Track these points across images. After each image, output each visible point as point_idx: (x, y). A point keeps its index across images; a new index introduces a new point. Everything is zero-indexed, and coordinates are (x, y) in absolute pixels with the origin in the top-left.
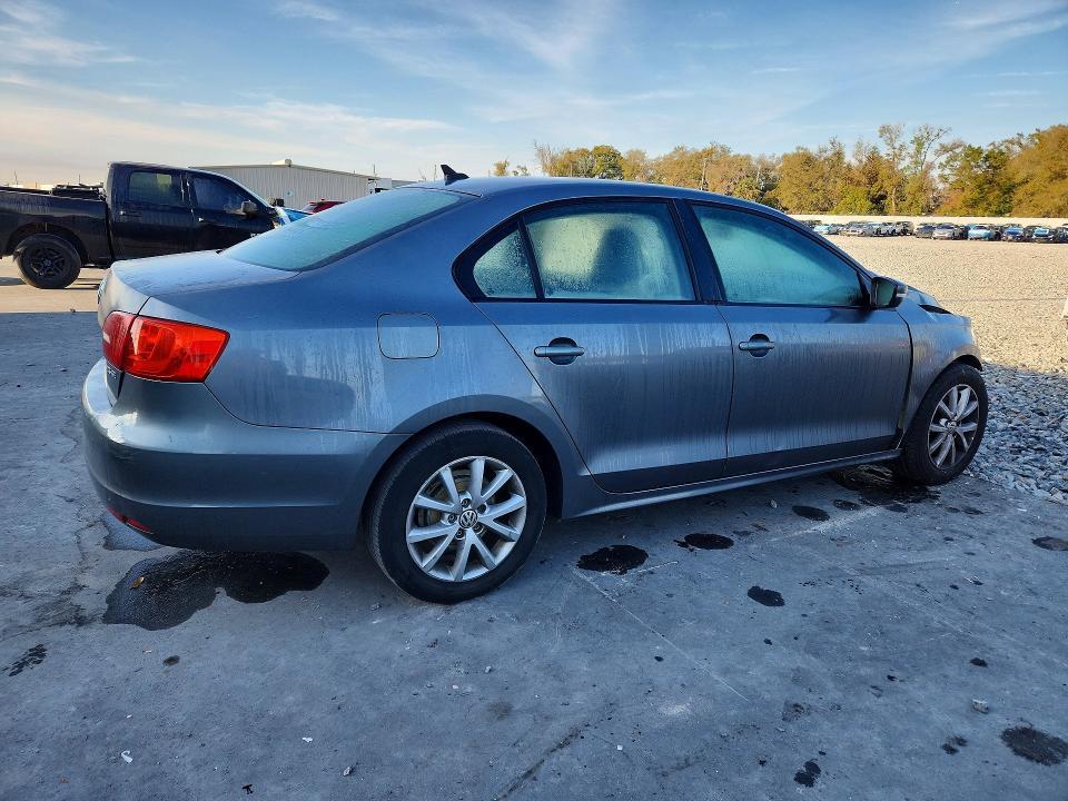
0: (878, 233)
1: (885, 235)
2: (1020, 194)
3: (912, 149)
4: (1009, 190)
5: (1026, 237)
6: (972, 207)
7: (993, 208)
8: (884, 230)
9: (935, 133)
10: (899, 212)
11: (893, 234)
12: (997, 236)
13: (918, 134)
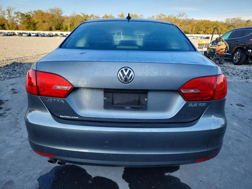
0: (7, 35)
1: (9, 36)
2: (37, 25)
3: (7, 12)
4: (34, 24)
5: (43, 36)
6: (28, 28)
7: (33, 29)
8: (9, 34)
9: (12, 8)
10: (10, 29)
11: (11, 35)
12: (37, 35)
13: (8, 8)
